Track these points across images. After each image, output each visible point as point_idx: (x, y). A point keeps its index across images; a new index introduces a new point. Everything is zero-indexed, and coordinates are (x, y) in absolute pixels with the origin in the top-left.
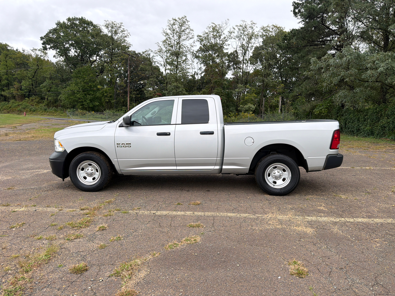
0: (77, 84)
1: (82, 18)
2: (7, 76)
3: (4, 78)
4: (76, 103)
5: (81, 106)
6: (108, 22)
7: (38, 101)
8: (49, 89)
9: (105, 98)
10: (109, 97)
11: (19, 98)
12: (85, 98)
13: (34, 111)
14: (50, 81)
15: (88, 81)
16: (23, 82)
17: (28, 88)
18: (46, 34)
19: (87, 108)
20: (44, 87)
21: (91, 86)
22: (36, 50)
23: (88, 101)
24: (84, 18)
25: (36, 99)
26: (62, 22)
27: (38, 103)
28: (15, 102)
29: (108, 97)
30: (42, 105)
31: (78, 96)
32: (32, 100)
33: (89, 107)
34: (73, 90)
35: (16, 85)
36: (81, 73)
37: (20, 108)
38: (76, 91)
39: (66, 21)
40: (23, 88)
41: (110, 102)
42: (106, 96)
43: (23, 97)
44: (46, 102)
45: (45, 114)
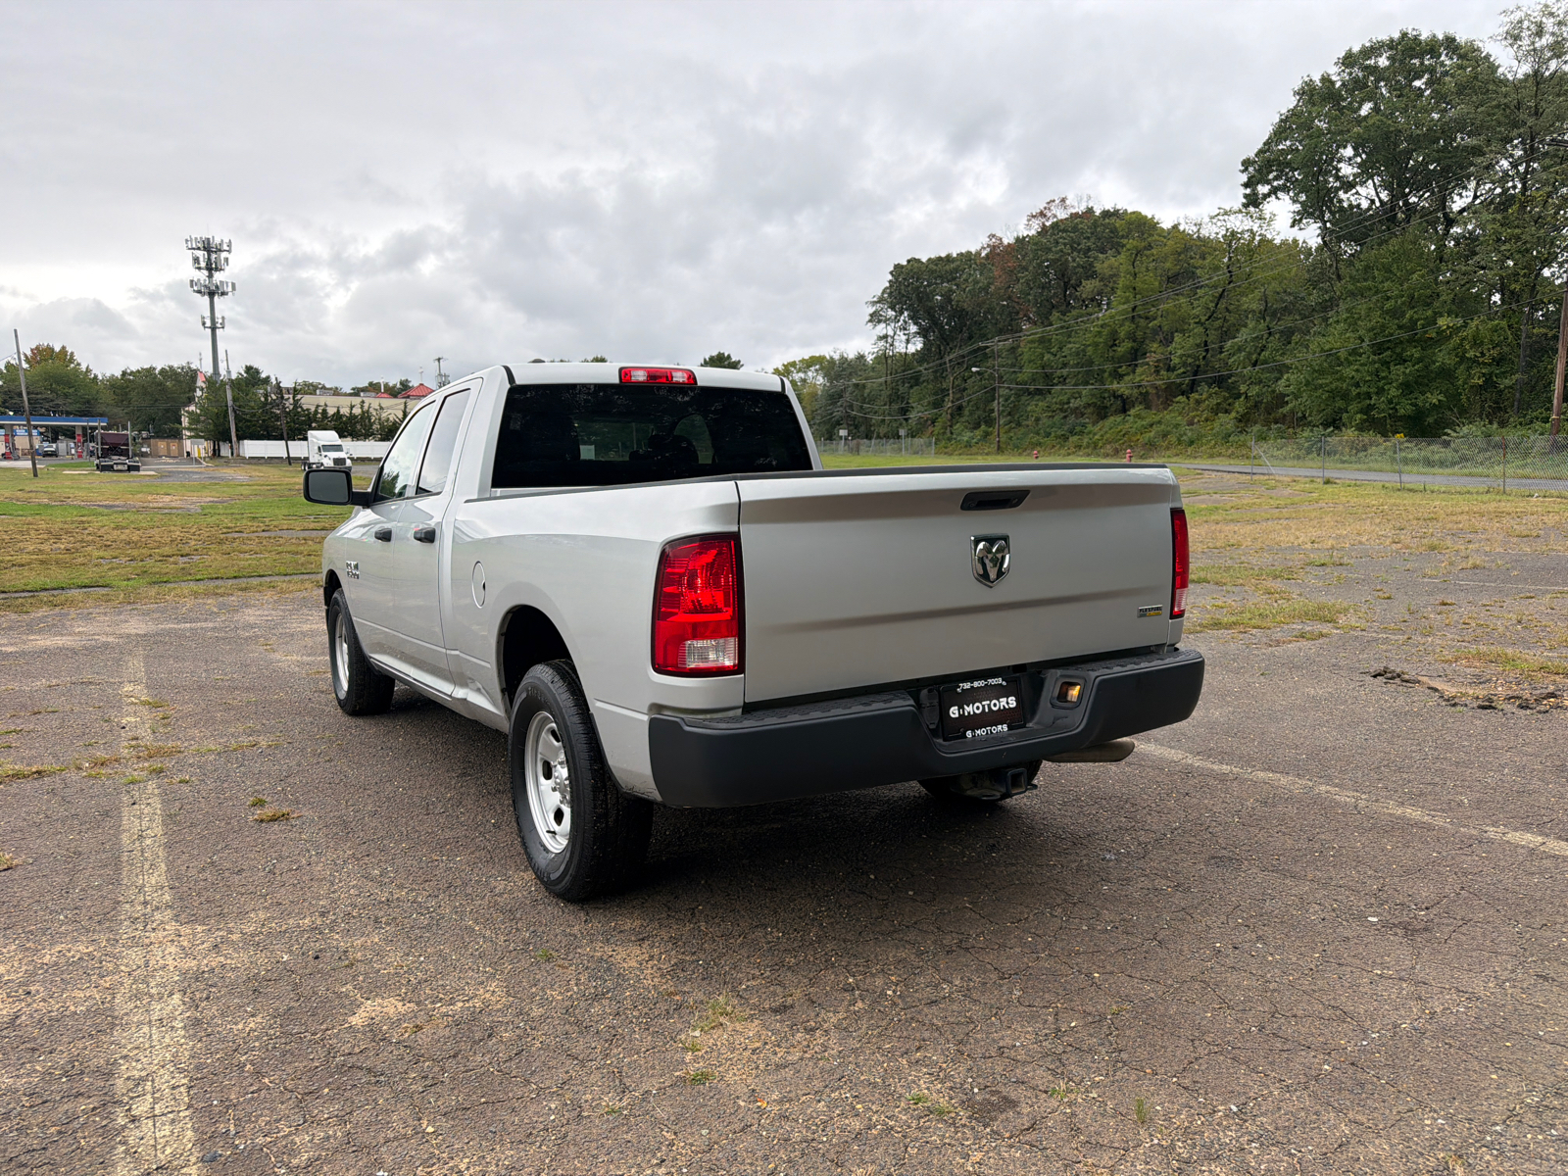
0: (1353, 323)
1: (1404, 35)
2: (1134, 326)
3: (1122, 335)
4: (1340, 404)
5: (1359, 416)
6: (1518, 15)
7: (1218, 404)
8: (1254, 357)
9: (1469, 368)
10: (1490, 365)
11: (1159, 397)
12: (1383, 378)
13: (1191, 443)
14: (1263, 325)
15: (1403, 303)
16: (1178, 337)
17: (1190, 360)
18: (1265, 144)
19: (1388, 421)
20: (1240, 350)
21: (1413, 322)
22: (1226, 213)
23: (1393, 392)
24: (1411, 33)
25: (1210, 396)
26: (1317, 78)
27: (1216, 410)
28: (1145, 415)
29: (1484, 364)
30: (1227, 421)
31: (1349, 372)
32: (1198, 402)
33: (1394, 417)
34: (1331, 349)
35: (1155, 352)
36: (1376, 273)
37: (1152, 434)
38: (1343, 354)
39: (1334, 72)
40: (1176, 360)
41: (1494, 385)
42: (1474, 361)
43: (1170, 393)
44: (1240, 406)
45: (1220, 455)
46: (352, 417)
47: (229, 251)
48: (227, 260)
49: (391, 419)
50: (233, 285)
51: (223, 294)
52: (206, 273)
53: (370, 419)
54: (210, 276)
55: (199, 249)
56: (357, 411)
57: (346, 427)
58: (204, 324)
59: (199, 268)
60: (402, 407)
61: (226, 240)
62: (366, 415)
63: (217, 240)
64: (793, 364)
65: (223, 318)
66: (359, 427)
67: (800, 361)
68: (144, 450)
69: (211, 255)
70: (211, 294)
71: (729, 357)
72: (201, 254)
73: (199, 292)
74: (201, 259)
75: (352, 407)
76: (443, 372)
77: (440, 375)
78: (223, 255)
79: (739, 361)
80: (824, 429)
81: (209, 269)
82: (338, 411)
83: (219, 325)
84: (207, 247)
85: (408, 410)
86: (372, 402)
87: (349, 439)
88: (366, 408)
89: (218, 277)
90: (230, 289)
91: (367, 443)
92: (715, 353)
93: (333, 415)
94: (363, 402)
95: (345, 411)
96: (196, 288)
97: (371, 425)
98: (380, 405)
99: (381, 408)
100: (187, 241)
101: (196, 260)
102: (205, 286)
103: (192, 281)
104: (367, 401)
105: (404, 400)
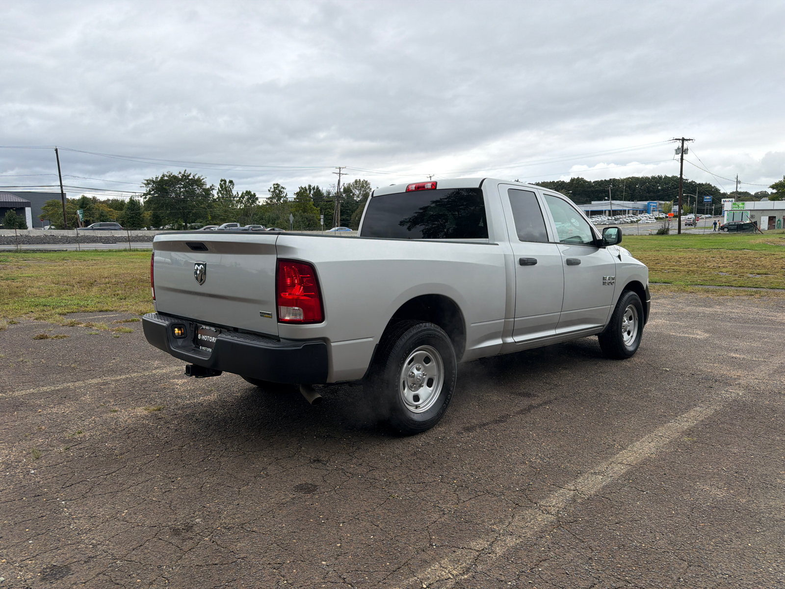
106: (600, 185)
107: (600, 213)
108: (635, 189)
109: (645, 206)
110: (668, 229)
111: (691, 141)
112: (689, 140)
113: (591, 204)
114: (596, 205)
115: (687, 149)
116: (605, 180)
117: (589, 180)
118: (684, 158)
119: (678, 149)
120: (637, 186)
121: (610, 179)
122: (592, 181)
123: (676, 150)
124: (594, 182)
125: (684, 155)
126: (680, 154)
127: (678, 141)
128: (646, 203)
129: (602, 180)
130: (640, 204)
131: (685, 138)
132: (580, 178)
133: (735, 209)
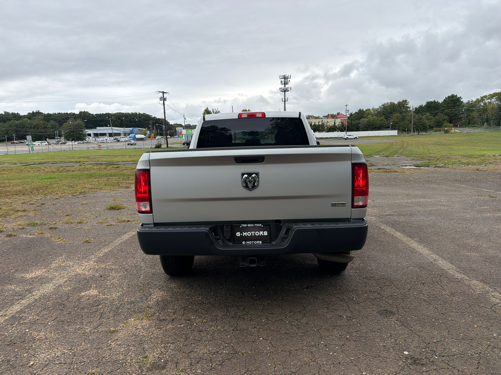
46: (319, 125)
47: (290, 78)
48: (289, 81)
49: (330, 125)
50: (291, 88)
51: (288, 91)
52: (284, 85)
53: (324, 126)
54: (285, 86)
55: (282, 78)
56: (320, 123)
57: (317, 128)
58: (282, 100)
59: (282, 84)
60: (334, 121)
61: (290, 75)
62: (323, 124)
63: (287, 75)
64: (486, 97)
65: (287, 98)
66: (320, 128)
67: (488, 95)
68: (266, 137)
69: (285, 79)
70: (285, 91)
71: (456, 96)
72: (283, 80)
73: (282, 91)
74: (283, 81)
75: (319, 122)
76: (347, 109)
77: (346, 110)
78: (289, 79)
79: (461, 97)
80: (496, 121)
81: (285, 84)
82: (315, 124)
83: (286, 100)
84: (285, 78)
85: (336, 122)
86: (325, 120)
87: (318, 132)
88: (323, 122)
89: (287, 86)
90: (290, 89)
91: (323, 133)
92: (450, 95)
93: (313, 125)
94: (322, 120)
95: (317, 124)
96: (281, 90)
97: (324, 127)
98: (327, 121)
99: (328, 122)
100: (279, 76)
101: (282, 82)
102: (284, 89)
103: (280, 88)
104: (324, 120)
105: (334, 119)
106: (100, 117)
107: (104, 135)
108: (122, 120)
109: (131, 131)
110: (161, 145)
111: (167, 94)
112: (166, 93)
113: (96, 129)
114: (99, 130)
115: (166, 98)
116: (103, 114)
117: (92, 113)
118: (165, 103)
119: (162, 97)
120: (123, 118)
121: (106, 113)
122: (94, 114)
123: (160, 98)
124: (95, 115)
125: (165, 102)
126: (163, 101)
127: (161, 93)
128: (131, 129)
129: (101, 114)
130: (128, 130)
131: (164, 92)
132: (86, 111)
133: (187, 133)
